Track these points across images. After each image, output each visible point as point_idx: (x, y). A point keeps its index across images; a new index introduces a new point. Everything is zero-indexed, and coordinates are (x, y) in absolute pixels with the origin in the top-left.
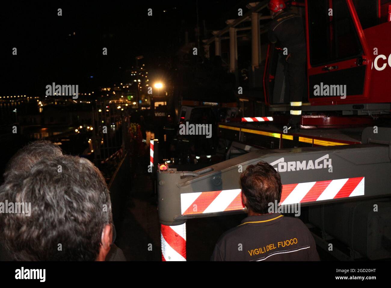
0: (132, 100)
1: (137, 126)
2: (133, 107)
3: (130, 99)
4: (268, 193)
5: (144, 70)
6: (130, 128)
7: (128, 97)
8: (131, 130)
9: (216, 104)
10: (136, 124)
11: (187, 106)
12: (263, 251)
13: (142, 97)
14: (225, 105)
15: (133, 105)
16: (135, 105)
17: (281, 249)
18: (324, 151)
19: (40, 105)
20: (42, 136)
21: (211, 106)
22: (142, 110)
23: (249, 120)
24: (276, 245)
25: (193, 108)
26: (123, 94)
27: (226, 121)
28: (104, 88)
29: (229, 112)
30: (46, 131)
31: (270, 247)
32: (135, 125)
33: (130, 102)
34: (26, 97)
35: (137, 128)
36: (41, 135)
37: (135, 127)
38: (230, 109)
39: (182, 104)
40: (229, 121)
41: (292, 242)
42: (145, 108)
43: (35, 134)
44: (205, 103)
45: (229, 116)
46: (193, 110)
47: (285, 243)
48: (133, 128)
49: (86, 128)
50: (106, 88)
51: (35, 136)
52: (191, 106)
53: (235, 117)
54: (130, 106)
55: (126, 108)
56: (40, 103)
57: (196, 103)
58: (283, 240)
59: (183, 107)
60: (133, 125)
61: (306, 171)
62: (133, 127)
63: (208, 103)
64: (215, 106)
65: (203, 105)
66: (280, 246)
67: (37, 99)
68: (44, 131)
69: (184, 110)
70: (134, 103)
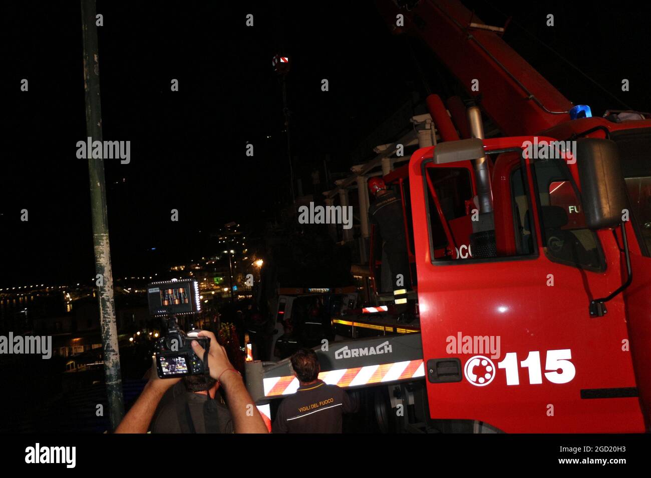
0: (222, 285)
1: (230, 327)
2: (225, 296)
3: (217, 283)
4: (306, 367)
5: (239, 233)
6: (221, 330)
7: (215, 279)
8: (222, 333)
9: (327, 290)
10: (230, 323)
11: (287, 295)
12: (309, 408)
13: (238, 278)
14: (339, 291)
15: (223, 293)
16: (228, 292)
17: (322, 406)
18: (385, 339)
19: (68, 298)
20: (74, 351)
21: (320, 293)
22: (238, 300)
23: (372, 310)
24: (318, 404)
25: (296, 298)
26: (206, 274)
27: (342, 314)
28: (174, 267)
29: (346, 300)
30: (80, 343)
31: (314, 406)
32: (227, 325)
33: (218, 287)
34: (44, 287)
35: (230, 329)
36: (70, 350)
37: (227, 328)
38: (346, 296)
39: (279, 294)
40: (346, 314)
41: (329, 401)
42: (243, 297)
43: (61, 348)
44: (312, 290)
45: (346, 305)
46: (294, 301)
47: (325, 402)
48: (225, 331)
49: (148, 334)
50: (178, 266)
51: (61, 353)
52: (293, 295)
53: (355, 306)
54: (219, 295)
55: (212, 298)
56: (68, 296)
57: (298, 291)
58: (323, 400)
59: (280, 297)
60: (224, 326)
61: (369, 356)
62: (225, 328)
63: (315, 289)
64: (325, 293)
65: (309, 292)
66: (322, 404)
67: (62, 290)
68: (76, 342)
69: (283, 301)
70: (226, 289)
